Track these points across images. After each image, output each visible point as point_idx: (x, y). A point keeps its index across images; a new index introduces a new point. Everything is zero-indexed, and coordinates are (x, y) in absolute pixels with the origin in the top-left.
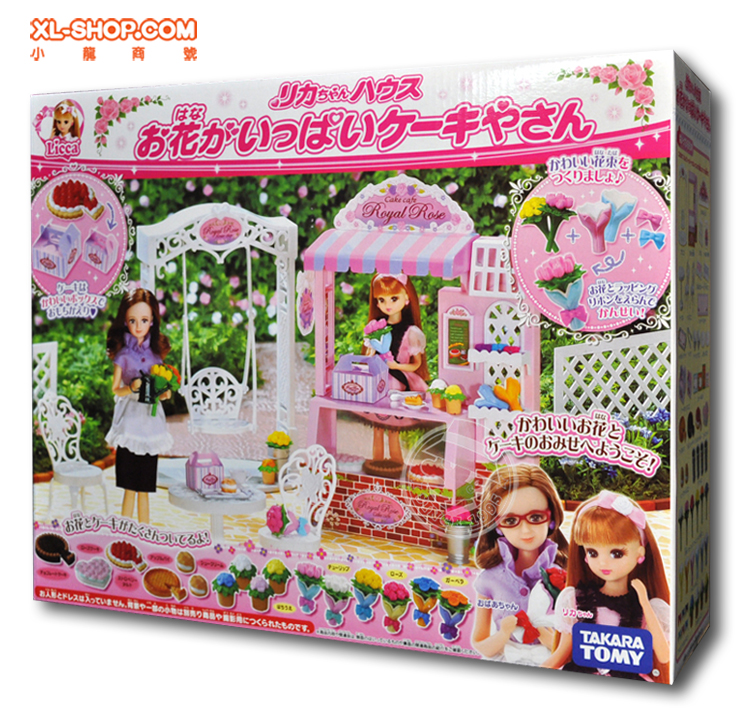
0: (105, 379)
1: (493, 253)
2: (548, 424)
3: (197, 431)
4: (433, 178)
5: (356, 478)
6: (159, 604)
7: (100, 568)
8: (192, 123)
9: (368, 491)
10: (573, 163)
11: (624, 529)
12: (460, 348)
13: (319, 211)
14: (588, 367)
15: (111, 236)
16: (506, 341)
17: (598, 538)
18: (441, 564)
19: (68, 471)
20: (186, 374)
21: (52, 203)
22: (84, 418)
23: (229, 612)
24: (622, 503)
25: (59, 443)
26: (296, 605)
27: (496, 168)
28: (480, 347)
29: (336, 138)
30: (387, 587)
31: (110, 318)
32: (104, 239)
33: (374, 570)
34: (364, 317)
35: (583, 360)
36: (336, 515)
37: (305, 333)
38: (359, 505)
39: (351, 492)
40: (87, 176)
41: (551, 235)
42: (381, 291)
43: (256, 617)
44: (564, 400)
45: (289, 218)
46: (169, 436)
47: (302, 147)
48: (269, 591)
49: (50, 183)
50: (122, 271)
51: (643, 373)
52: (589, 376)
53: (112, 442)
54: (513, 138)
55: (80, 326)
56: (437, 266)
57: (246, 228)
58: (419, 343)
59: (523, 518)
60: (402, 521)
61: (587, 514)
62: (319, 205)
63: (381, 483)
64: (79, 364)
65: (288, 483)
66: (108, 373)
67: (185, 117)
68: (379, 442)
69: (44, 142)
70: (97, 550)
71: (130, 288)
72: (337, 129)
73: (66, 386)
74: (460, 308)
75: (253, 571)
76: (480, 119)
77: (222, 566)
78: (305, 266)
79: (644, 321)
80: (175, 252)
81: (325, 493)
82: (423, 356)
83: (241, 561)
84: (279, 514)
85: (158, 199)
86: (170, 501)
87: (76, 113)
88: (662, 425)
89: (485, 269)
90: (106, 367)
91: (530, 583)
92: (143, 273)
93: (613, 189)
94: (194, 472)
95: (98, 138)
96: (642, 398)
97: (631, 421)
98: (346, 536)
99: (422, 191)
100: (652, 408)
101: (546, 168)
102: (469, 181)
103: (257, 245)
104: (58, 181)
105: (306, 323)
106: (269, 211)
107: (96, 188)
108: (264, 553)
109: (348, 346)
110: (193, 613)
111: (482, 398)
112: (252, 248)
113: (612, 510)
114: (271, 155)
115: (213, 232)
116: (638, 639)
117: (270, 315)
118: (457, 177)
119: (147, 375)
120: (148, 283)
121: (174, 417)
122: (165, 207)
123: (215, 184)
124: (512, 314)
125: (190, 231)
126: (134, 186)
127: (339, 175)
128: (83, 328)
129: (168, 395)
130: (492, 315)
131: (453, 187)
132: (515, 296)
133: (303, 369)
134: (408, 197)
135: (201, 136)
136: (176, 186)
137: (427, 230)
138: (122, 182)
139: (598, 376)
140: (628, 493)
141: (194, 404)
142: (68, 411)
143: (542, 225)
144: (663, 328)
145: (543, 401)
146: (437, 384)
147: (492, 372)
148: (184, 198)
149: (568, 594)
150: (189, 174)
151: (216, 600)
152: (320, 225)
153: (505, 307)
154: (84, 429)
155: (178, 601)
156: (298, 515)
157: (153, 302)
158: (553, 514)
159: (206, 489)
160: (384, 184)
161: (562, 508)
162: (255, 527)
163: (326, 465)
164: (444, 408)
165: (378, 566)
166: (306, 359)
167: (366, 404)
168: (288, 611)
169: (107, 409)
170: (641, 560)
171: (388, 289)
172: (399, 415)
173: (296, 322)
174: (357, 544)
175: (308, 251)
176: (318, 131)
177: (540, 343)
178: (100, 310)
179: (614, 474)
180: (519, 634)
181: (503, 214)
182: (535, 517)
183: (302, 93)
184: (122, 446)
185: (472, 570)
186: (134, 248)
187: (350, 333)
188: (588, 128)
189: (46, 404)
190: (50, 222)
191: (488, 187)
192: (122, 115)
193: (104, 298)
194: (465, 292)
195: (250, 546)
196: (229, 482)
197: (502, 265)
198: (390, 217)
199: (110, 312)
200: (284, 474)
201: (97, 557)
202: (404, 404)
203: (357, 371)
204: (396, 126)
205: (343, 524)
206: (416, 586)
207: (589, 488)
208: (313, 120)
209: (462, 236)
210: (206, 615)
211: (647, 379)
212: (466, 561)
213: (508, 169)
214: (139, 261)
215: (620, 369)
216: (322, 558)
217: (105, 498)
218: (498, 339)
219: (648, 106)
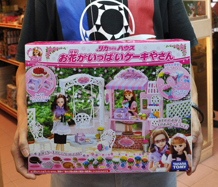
0: (50, 117)
1: (152, 84)
2: (165, 120)
3: (78, 128)
4: (138, 68)
5: (121, 136)
6: (67, 171)
7: (49, 164)
8: (75, 54)
9: (124, 139)
10: (170, 65)
11: (182, 140)
12: (145, 105)
13: (110, 76)
14: (174, 108)
15: (51, 81)
16: (156, 103)
17: (176, 143)
18: (142, 153)
19: (40, 140)
20: (74, 115)
21: (33, 73)
22: (44, 127)
23: (87, 170)
24: (181, 135)
25: (36, 134)
26: (105, 166)
27: (152, 66)
28: (150, 105)
29: (114, 59)
30: (128, 159)
31: (52, 102)
32: (49, 82)
33: (125, 156)
34: (122, 100)
35: (173, 106)
36: (116, 145)
37: (107, 104)
38: (121, 142)
39: (119, 139)
40: (44, 66)
41: (165, 80)
42: (126, 94)
43: (94, 170)
44: (169, 115)
45: (102, 77)
46: (70, 130)
47: (105, 61)
48: (98, 164)
49: (32, 68)
50: (55, 90)
51: (185, 108)
52: (174, 110)
53: (53, 132)
54: (156, 60)
55: (42, 104)
56: (140, 88)
57: (91, 80)
58: (136, 105)
59: (160, 141)
60: (132, 144)
61: (174, 138)
62: (110, 74)
63: (127, 136)
64: (42, 113)
65: (103, 139)
66: (51, 115)
67: (72, 53)
68: (126, 128)
69: (30, 57)
70: (49, 159)
71: (58, 94)
72: (114, 57)
73: (38, 119)
74: (145, 97)
75: (94, 160)
76: (149, 55)
77: (85, 159)
78: (106, 88)
79: (185, 98)
80: (71, 86)
81: (113, 140)
82: (136, 108)
83: (90, 158)
84: (101, 146)
85: (65, 73)
86: (70, 145)
87: (39, 50)
88: (189, 119)
89: (151, 88)
90: (50, 114)
91: (162, 154)
92: (61, 90)
93: (178, 71)
94: (77, 138)
95: (47, 57)
96: (185, 113)
97: (183, 118)
98: (118, 149)
99: (136, 71)
100: (187, 115)
101: (164, 66)
102: (147, 69)
103: (94, 83)
104: (35, 67)
105: (107, 102)
106: (96, 76)
107: (46, 69)
108: (97, 155)
109: (118, 106)
110: (77, 171)
111: (151, 116)
112: (92, 84)
113: (179, 137)
114: (97, 62)
115: (81, 80)
116: (185, 163)
117: (98, 100)
118: (144, 68)
119: (63, 115)
120: (63, 93)
121: (71, 125)
122: (67, 75)
123: (81, 69)
124: (157, 98)
125: (75, 80)
126: (58, 69)
127: (115, 68)
128: (43, 104)
129: (70, 120)
130: (152, 98)
131: (143, 70)
132: (158, 94)
133: (107, 112)
134: (132, 72)
135: (77, 57)
136: (71, 69)
137: (137, 80)
138: (55, 68)
139: (176, 110)
140: (182, 133)
141: (77, 122)
142: (39, 125)
143: (163, 78)
144: (189, 99)
145: (164, 116)
146: (140, 114)
147: (153, 110)
148: (73, 72)
149: (170, 156)
150: (74, 67)
151: (84, 168)
152: (110, 79)
153: (155, 96)
154: (44, 130)
155: (72, 169)
156: (105, 146)
157: (64, 97)
158: (167, 139)
159: (80, 142)
160: (126, 69)
161: (169, 138)
162: (94, 149)
163: (113, 134)
164: (142, 119)
165: (126, 155)
166: (107, 110)
167: (123, 119)
168: (103, 168)
169: (51, 124)
170: (185, 147)
171: (127, 93)
172: (131, 121)
173: (104, 101)
174: (121, 151)
175: (107, 85)
176: (109, 57)
177: (163, 103)
178: (48, 100)
179: (179, 130)
180: (159, 165)
181: (155, 76)
182: (163, 140)
183: (104, 48)
184: (56, 133)
185: (149, 153)
186: (58, 84)
187: (118, 103)
188: (173, 58)
189: (32, 124)
190: (32, 78)
191: (151, 70)
192: (54, 51)
193: (50, 97)
194: (146, 93)
195: (93, 154)
196: (87, 140)
197: (155, 87)
198: (128, 77)
199: (52, 100)
200: (102, 137)
201: (49, 161)
202: (132, 118)
203: (121, 112)
204: (129, 56)
205: (117, 146)
206: (136, 158)
207: (174, 133)
208: (108, 54)
209: (145, 81)
210: (80, 171)
211: (186, 109)
212: (147, 151)
213: (155, 66)
214: (60, 88)
215: (180, 108)
216: (112, 155)
217: (51, 146)
218: (154, 103)
219: (185, 53)
